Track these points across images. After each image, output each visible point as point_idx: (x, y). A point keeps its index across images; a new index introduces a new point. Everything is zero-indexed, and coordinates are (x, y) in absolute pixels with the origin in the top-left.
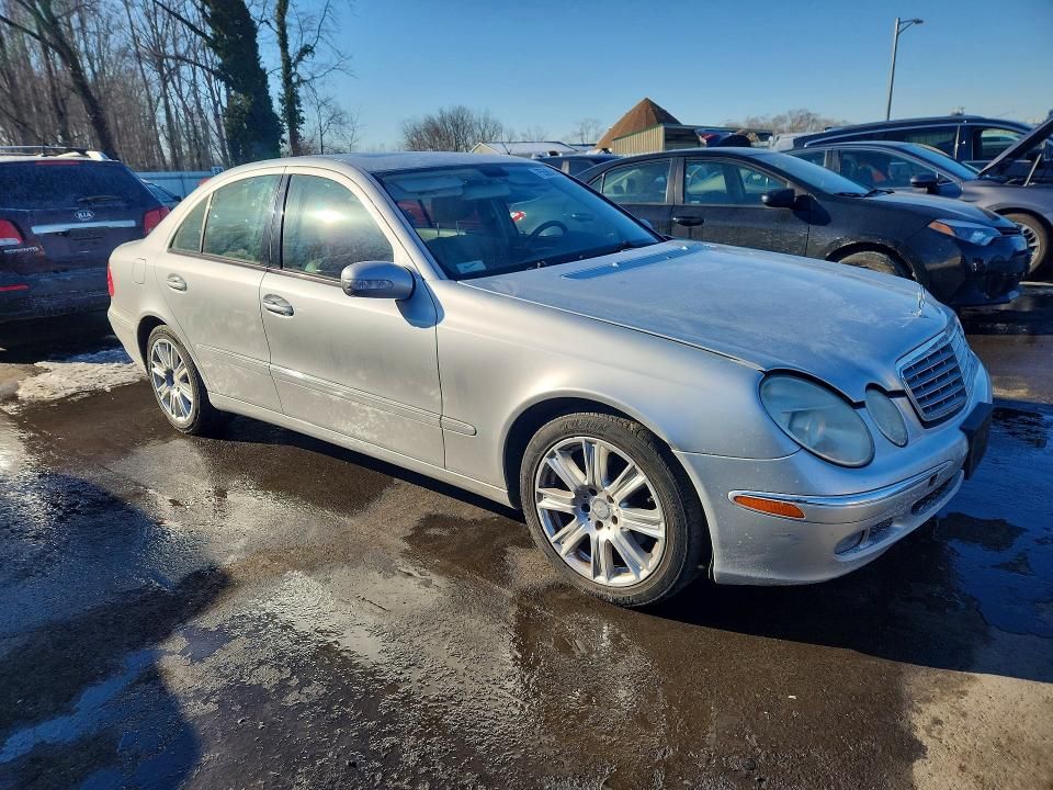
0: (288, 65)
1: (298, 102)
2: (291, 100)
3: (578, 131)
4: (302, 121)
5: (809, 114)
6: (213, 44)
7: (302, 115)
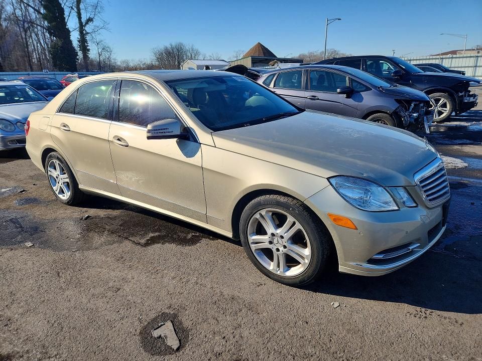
0: (82, 27)
1: (86, 42)
2: (83, 41)
3: (235, 55)
4: (89, 50)
5: (335, 51)
6: (45, 17)
7: (88, 48)
